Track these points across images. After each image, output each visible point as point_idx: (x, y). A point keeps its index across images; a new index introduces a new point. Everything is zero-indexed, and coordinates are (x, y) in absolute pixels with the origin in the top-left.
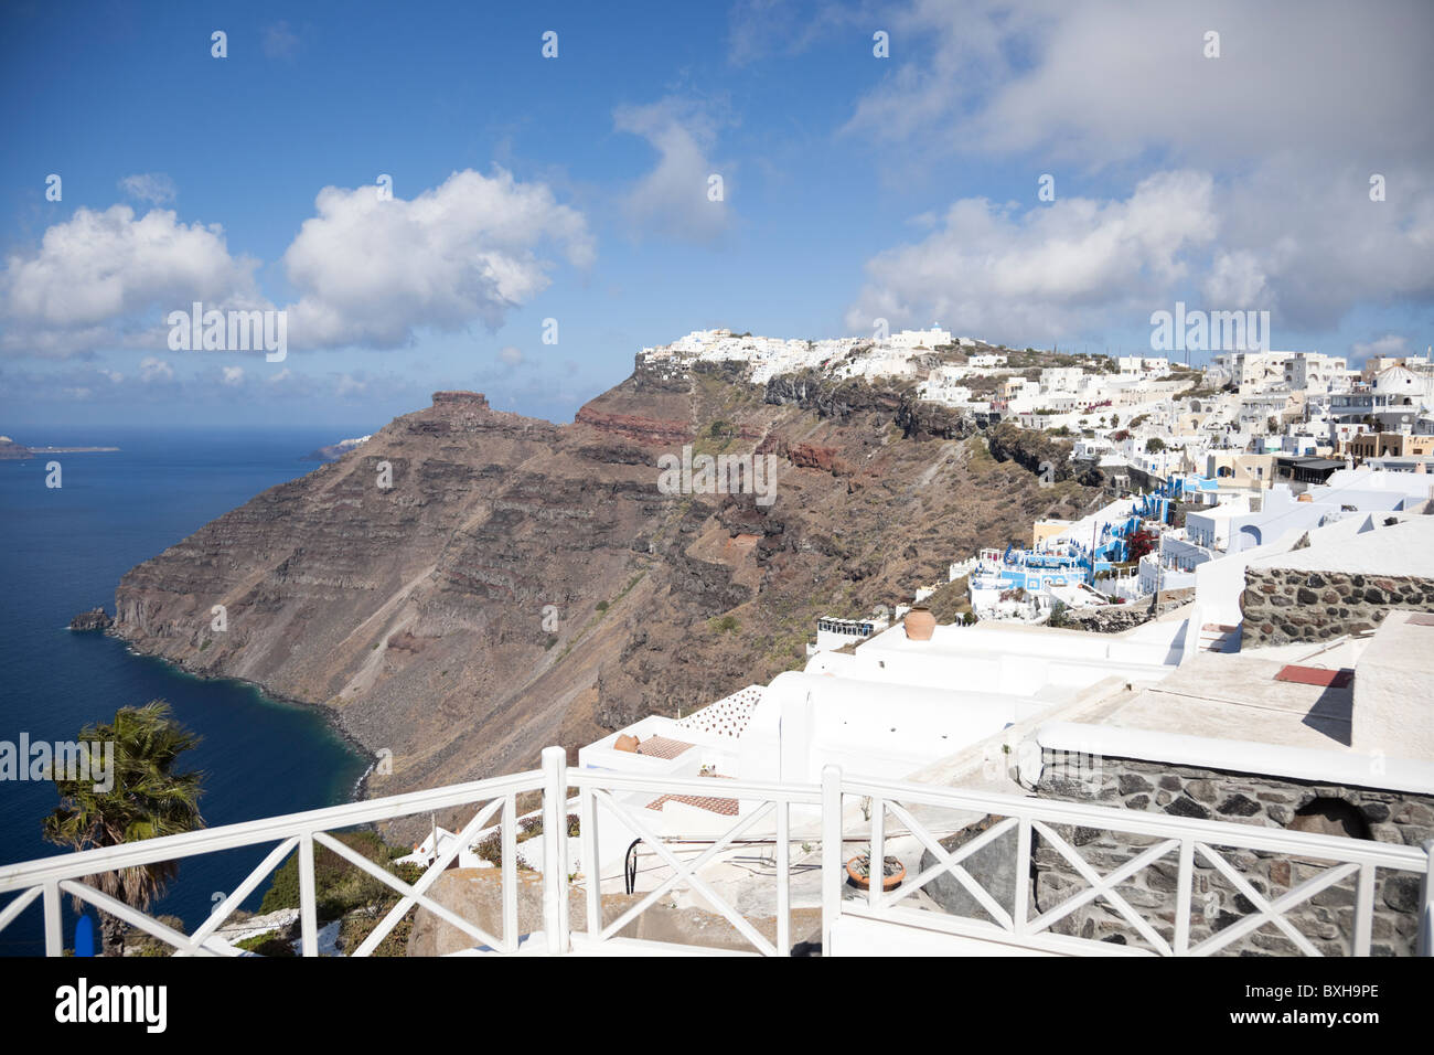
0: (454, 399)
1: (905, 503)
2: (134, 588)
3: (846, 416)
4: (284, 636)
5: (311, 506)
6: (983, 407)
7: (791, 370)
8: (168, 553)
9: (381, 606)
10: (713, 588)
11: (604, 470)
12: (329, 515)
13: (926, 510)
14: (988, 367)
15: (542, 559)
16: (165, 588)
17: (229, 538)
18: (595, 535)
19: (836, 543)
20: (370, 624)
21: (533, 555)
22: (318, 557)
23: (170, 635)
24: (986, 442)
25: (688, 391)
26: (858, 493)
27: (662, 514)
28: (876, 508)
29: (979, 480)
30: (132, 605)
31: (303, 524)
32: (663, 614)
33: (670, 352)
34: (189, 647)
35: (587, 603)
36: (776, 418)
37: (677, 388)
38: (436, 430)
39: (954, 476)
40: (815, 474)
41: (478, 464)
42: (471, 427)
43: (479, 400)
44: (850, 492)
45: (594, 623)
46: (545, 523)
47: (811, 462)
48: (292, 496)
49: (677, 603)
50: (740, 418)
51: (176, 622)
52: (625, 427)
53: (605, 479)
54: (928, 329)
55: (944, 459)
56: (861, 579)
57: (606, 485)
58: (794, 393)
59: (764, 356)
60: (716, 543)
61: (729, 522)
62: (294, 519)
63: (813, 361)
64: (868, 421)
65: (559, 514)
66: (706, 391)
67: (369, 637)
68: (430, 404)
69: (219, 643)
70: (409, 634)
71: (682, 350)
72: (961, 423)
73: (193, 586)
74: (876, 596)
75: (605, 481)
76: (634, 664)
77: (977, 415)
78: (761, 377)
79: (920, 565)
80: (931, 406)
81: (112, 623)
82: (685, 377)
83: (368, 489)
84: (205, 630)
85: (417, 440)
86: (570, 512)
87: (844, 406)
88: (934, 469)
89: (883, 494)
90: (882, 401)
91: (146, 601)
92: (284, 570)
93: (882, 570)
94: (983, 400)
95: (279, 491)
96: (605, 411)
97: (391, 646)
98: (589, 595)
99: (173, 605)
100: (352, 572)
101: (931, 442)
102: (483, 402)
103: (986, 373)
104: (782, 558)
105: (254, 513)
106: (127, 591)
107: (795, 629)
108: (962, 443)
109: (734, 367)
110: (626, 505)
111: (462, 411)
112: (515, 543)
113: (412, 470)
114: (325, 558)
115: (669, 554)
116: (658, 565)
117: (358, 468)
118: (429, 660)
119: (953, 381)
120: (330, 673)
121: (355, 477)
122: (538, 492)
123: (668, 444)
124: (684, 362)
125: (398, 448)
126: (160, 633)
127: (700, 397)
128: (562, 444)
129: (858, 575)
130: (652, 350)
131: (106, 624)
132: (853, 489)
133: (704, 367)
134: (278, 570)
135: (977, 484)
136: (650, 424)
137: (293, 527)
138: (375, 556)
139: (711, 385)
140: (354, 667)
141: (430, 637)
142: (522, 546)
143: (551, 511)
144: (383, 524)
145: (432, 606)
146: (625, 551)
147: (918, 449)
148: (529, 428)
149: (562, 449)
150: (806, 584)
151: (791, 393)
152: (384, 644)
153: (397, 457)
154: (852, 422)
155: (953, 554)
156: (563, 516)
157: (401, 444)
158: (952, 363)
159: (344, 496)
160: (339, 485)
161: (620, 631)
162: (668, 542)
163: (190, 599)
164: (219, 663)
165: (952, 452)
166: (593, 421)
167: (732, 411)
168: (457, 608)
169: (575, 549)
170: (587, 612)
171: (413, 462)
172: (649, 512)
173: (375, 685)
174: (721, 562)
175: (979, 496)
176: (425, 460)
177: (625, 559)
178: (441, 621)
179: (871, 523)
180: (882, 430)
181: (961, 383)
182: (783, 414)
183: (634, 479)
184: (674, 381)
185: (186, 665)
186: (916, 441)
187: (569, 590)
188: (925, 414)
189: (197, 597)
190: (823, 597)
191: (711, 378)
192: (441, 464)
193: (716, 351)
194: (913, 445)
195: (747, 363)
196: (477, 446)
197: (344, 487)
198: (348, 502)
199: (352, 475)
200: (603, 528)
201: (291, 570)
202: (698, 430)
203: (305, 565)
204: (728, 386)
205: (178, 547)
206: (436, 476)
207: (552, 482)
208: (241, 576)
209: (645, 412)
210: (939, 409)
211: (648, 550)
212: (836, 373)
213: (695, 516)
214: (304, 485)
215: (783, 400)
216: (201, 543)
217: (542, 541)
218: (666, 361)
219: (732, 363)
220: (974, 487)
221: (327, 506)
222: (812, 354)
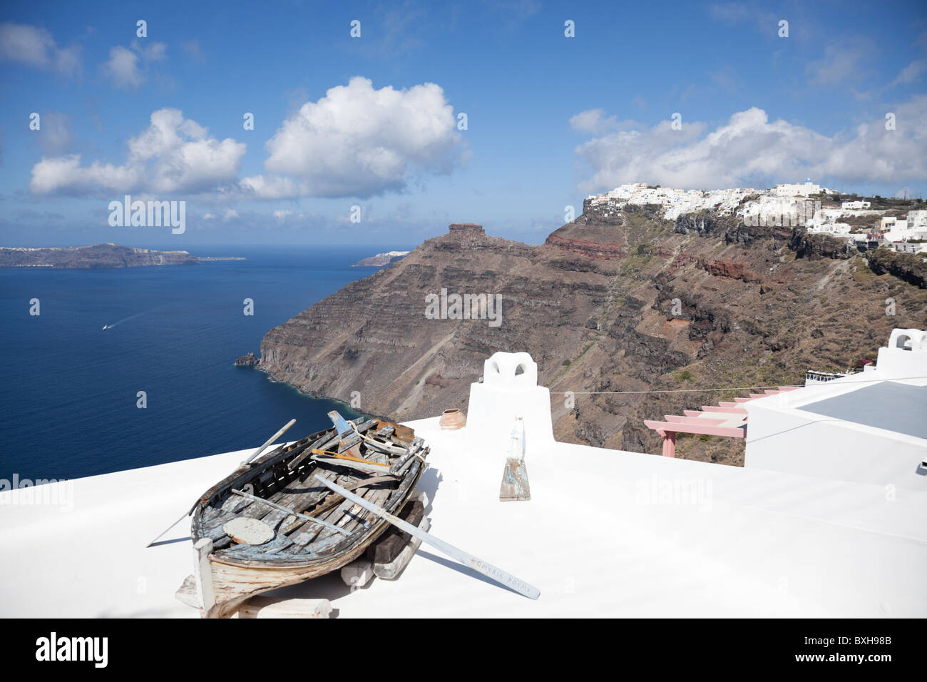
0: (463, 229)
1: (808, 301)
2: (271, 342)
3: (748, 243)
4: (361, 374)
5: (376, 294)
6: (862, 237)
7: (693, 211)
8: (291, 321)
9: (420, 357)
10: (656, 354)
11: (567, 276)
12: (387, 301)
13: (825, 306)
14: (857, 209)
15: (527, 331)
16: (289, 342)
17: (326, 314)
18: (561, 317)
19: (758, 326)
20: (413, 369)
21: (521, 329)
22: (380, 326)
23: (292, 371)
24: (866, 261)
25: (621, 224)
26: (770, 293)
27: (606, 305)
28: (785, 304)
29: (864, 286)
30: (270, 352)
31: (371, 305)
32: (621, 369)
33: (608, 198)
34: (304, 378)
35: (555, 362)
36: (683, 243)
37: (613, 222)
38: (451, 248)
39: (842, 284)
40: (728, 281)
41: (479, 270)
42: (473, 247)
43: (478, 229)
44: (762, 292)
45: (561, 374)
46: (529, 308)
47: (723, 272)
48: (363, 288)
49: (630, 362)
50: (657, 242)
51: (296, 363)
52: (580, 248)
53: (567, 281)
54: (802, 183)
55: (833, 272)
56: (778, 350)
57: (568, 285)
58: (695, 226)
59: (672, 201)
60: (657, 324)
61: (665, 311)
62: (365, 303)
63: (709, 204)
64: (765, 246)
65: (538, 303)
66: (633, 224)
67: (413, 377)
68: (448, 231)
69: (322, 377)
70: (439, 376)
71: (616, 197)
72: (846, 248)
73: (306, 342)
74: (796, 361)
75: (568, 283)
76: (600, 400)
77: (858, 242)
78: (672, 215)
79: (827, 342)
80: (822, 236)
81: (258, 362)
82: (619, 215)
83: (410, 284)
84: (314, 369)
85: (440, 254)
86: (545, 302)
87: (747, 235)
88: (826, 279)
89: (789, 294)
90: (779, 232)
91: (279, 350)
92: (360, 334)
93: (796, 344)
94: (861, 233)
95: (356, 285)
96: (565, 237)
97: (427, 383)
98: (558, 355)
99: (294, 352)
100: (401, 336)
101: (822, 261)
102: (481, 231)
103: (857, 214)
104: (714, 335)
105: (340, 298)
106: (267, 343)
107: (734, 381)
108: (846, 262)
109: (652, 209)
110: (581, 298)
111: (468, 237)
112: (509, 321)
113: (437, 273)
114: (384, 327)
115: (612, 331)
116: (603, 338)
117: (404, 272)
118: (453, 392)
119: (834, 219)
120: (390, 398)
121: (402, 278)
122: (523, 288)
123: (609, 259)
124: (618, 205)
125: (428, 259)
126: (287, 369)
127: (629, 228)
128: (538, 258)
129: (777, 347)
130: (595, 197)
131: (255, 363)
132: (765, 291)
133: (631, 208)
134: (357, 334)
135: (862, 290)
136: (597, 245)
137: (365, 308)
138: (415, 327)
139: (636, 220)
140: (405, 394)
141: (452, 378)
142: (513, 323)
143: (532, 301)
144: (419, 306)
145: (453, 359)
146: (581, 328)
147: (812, 265)
148: (511, 247)
149: (538, 261)
150: (738, 352)
151: (693, 226)
152: (422, 381)
153: (428, 265)
154: (752, 247)
155: (851, 336)
156: (540, 305)
157: (430, 257)
158: (828, 207)
159: (396, 289)
160: (392, 282)
161: (581, 380)
162: (610, 323)
163: (304, 350)
164: (322, 389)
165: (839, 267)
166: (558, 243)
167: (651, 237)
168: (470, 361)
169: (548, 325)
170: (556, 366)
171: (438, 268)
172: (596, 303)
173: (418, 407)
174: (661, 336)
175: (865, 297)
176: (445, 267)
177: (580, 333)
178: (459, 369)
179: (783, 314)
180: (779, 251)
181: (840, 220)
182: (687, 240)
183: (586, 282)
184: (612, 217)
185: (303, 389)
186: (809, 260)
187: (545, 352)
188: (817, 242)
189: (308, 349)
190: (751, 361)
191: (636, 216)
192: (455, 270)
193: (640, 198)
194: (809, 262)
195: (661, 206)
196: (478, 259)
197: (396, 284)
198: (398, 292)
199: (400, 276)
200: (566, 313)
201: (364, 333)
202: (629, 250)
203: (372, 331)
204: (648, 221)
205: (297, 318)
206: (452, 277)
207: (533, 283)
208: (333, 337)
209: (593, 238)
210: (828, 238)
211: (596, 328)
212: (738, 213)
213: (630, 306)
214: (370, 282)
215: (687, 230)
216: (310, 316)
217: (526, 320)
218: (606, 204)
219: (651, 205)
220: (860, 291)
221: (385, 295)
222: (707, 200)
